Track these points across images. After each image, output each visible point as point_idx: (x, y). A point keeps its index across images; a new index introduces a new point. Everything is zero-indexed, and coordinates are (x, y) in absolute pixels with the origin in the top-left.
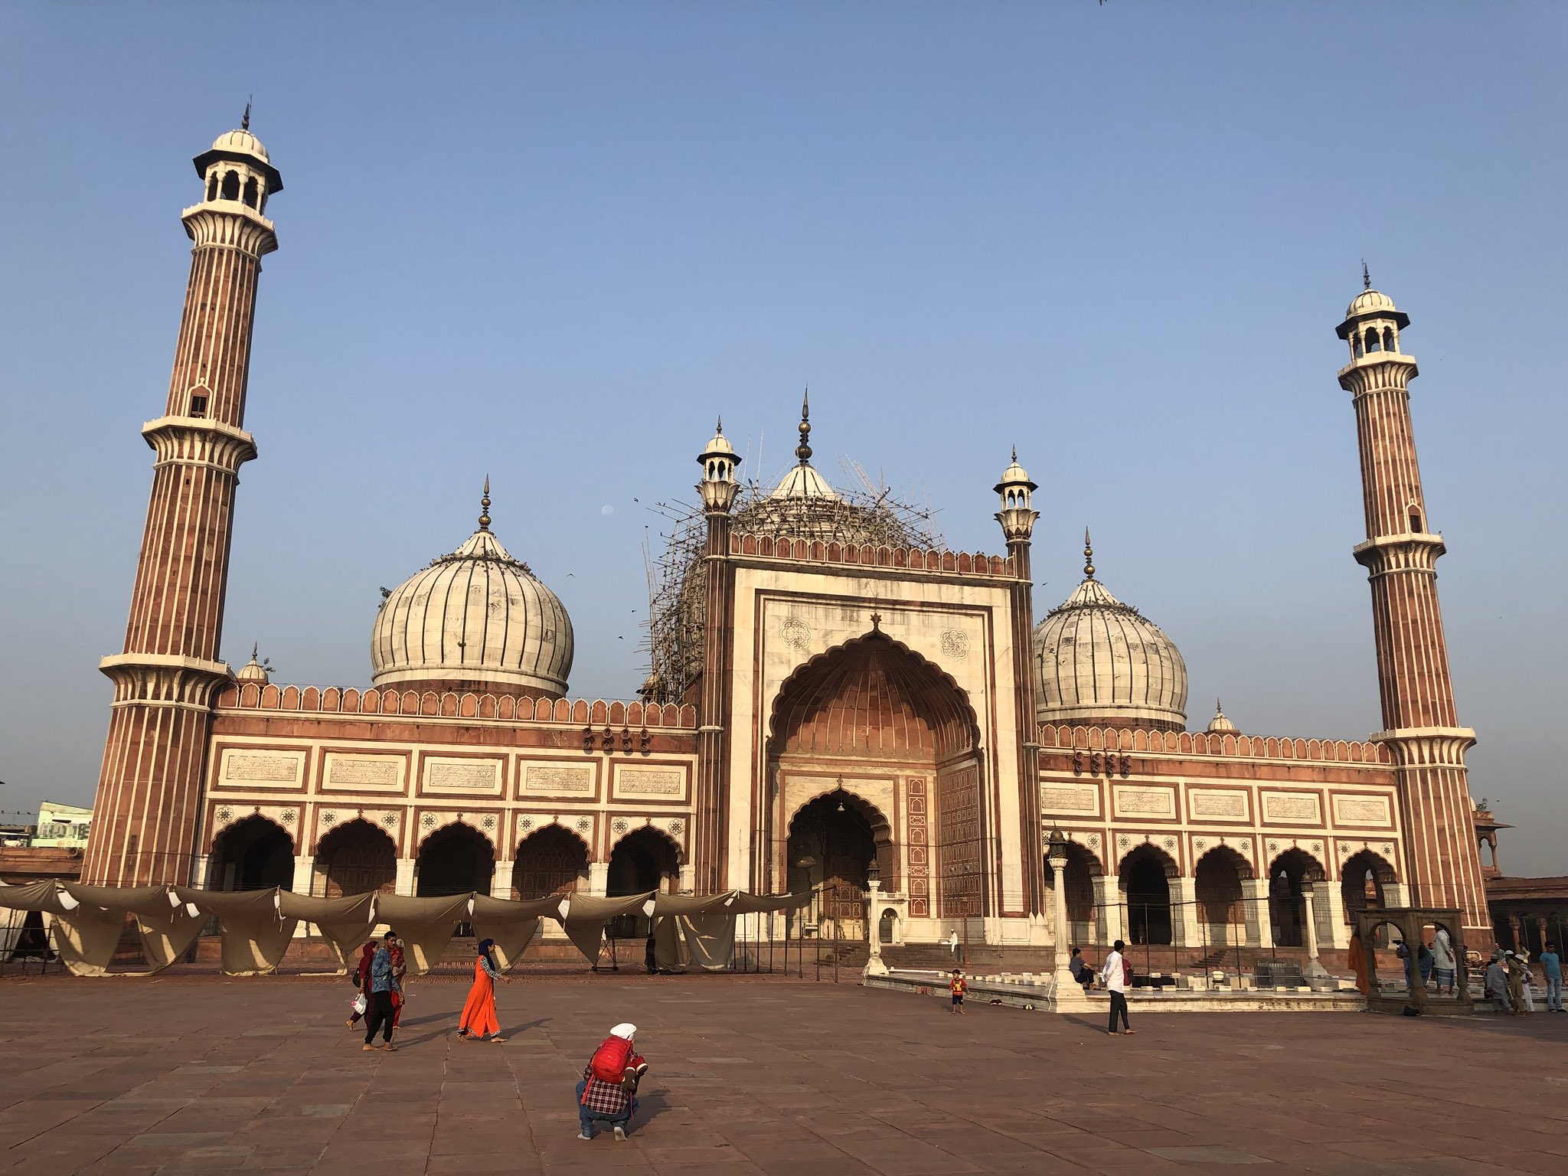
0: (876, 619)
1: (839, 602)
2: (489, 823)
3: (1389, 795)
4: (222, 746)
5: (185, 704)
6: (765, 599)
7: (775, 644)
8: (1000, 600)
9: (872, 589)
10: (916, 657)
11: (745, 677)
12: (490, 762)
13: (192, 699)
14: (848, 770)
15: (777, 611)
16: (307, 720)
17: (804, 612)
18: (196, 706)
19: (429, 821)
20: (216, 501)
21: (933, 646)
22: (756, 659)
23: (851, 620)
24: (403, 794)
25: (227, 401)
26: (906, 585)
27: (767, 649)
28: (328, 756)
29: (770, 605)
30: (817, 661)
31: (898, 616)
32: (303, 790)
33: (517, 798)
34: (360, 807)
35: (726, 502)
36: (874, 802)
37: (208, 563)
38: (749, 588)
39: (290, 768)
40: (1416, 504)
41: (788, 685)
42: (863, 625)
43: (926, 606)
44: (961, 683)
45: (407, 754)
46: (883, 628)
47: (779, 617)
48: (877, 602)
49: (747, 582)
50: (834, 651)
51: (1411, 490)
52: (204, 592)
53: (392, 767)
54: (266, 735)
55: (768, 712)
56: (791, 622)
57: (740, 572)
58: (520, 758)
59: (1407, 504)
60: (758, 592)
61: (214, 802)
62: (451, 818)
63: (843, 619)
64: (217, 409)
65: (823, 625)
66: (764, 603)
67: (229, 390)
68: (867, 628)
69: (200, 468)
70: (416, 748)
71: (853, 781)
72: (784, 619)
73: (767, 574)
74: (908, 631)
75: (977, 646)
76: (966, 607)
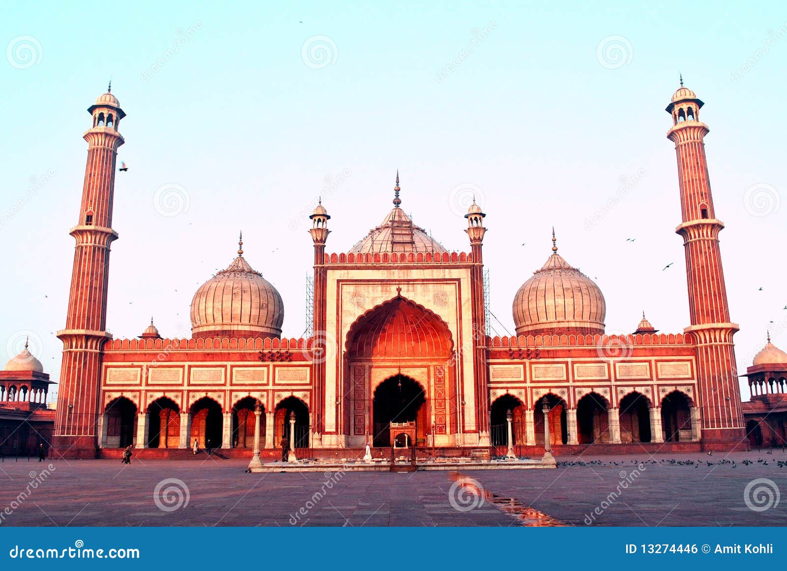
0: (399, 290)
1: (380, 283)
2: (219, 397)
3: (691, 361)
4: (107, 367)
5: (89, 350)
6: (342, 284)
7: (347, 306)
8: (464, 275)
9: (397, 275)
10: (420, 307)
11: (332, 323)
12: (219, 369)
13: (91, 348)
14: (403, 364)
15: (348, 289)
16: (140, 354)
17: (362, 289)
18: (94, 350)
19: (194, 397)
20: (98, 260)
21: (429, 301)
22: (338, 314)
23: (386, 291)
24: (182, 385)
25: (102, 216)
26: (414, 271)
27: (344, 309)
28: (150, 369)
29: (345, 287)
30: (369, 313)
31: (411, 287)
32: (140, 385)
33: (232, 385)
34: (164, 391)
35: (322, 238)
36: (417, 379)
37: (96, 288)
38: (333, 280)
39: (134, 375)
40: (705, 203)
41: (354, 326)
42: (392, 293)
43: (425, 281)
44: (444, 319)
45: (183, 367)
46: (403, 294)
47: (349, 293)
48: (400, 281)
49: (333, 276)
50: (377, 308)
51: (702, 195)
52: (95, 301)
53: (176, 373)
54: (124, 361)
55: (344, 339)
56: (355, 295)
57: (329, 272)
58: (232, 367)
59: (699, 203)
60: (339, 281)
61: (105, 391)
62: (203, 395)
63: (382, 291)
64: (97, 220)
65: (371, 295)
66: (342, 286)
67: (102, 211)
68: (394, 294)
69: (90, 247)
70: (187, 364)
71: (406, 369)
72: (352, 293)
73: (343, 272)
74: (416, 294)
75: (452, 299)
76: (447, 280)
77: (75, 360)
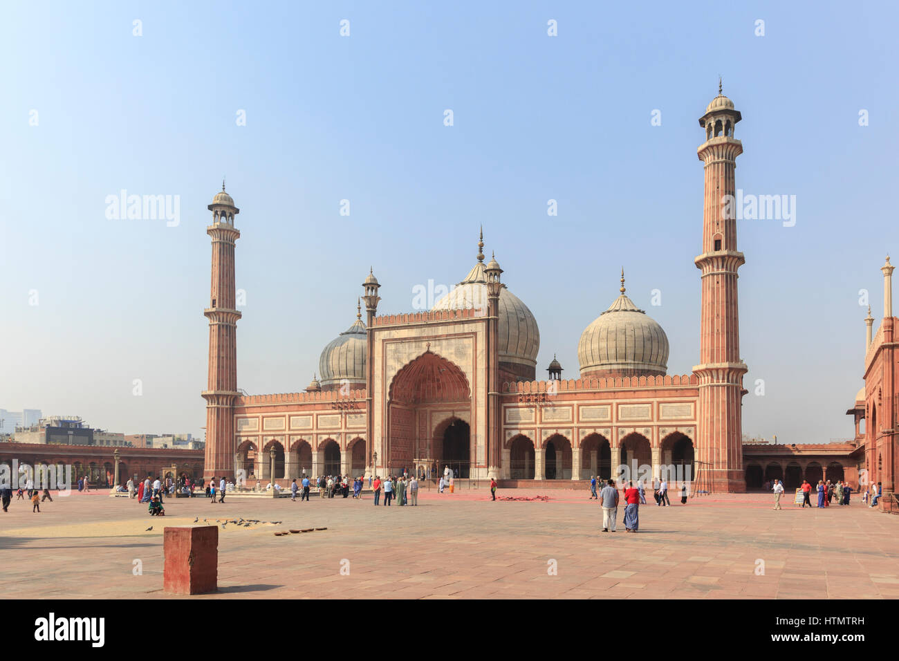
0: (429, 346)
1: (414, 340)
2: (309, 439)
3: (694, 402)
4: (237, 418)
6: (386, 343)
7: (391, 362)
8: (480, 328)
9: (428, 332)
10: (444, 360)
11: (379, 377)
12: (308, 417)
13: (223, 403)
15: (391, 347)
16: (257, 407)
17: (401, 346)
18: (225, 406)
19: (293, 439)
20: (223, 335)
21: (451, 354)
22: (383, 369)
23: (419, 347)
24: (285, 430)
25: (223, 299)
27: (388, 364)
28: (265, 419)
29: (388, 345)
30: (406, 367)
31: (437, 342)
32: (259, 431)
33: (317, 429)
34: (274, 435)
35: (374, 304)
38: (380, 340)
39: (255, 424)
41: (395, 378)
42: (423, 349)
43: (449, 337)
44: (463, 370)
45: (285, 416)
46: (432, 349)
47: (391, 350)
48: (429, 338)
49: (380, 336)
50: (412, 362)
52: (223, 367)
53: (282, 421)
54: (247, 413)
55: (388, 390)
56: (396, 351)
57: (377, 333)
58: (317, 415)
59: (713, 234)
60: (383, 341)
61: (237, 436)
62: (299, 437)
63: (415, 347)
64: (219, 302)
65: (408, 351)
66: (386, 345)
67: (223, 294)
68: (425, 351)
69: (216, 325)
70: (287, 414)
71: (459, 412)
72: (394, 351)
73: (386, 332)
74: (441, 349)
75: (470, 351)
76: (465, 334)
77: (211, 414)
